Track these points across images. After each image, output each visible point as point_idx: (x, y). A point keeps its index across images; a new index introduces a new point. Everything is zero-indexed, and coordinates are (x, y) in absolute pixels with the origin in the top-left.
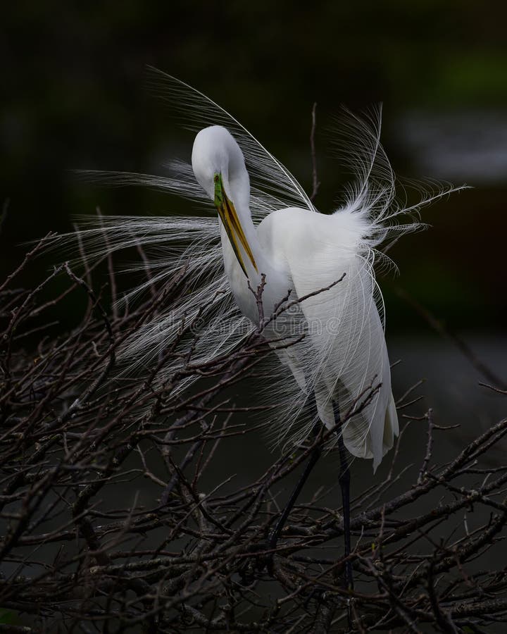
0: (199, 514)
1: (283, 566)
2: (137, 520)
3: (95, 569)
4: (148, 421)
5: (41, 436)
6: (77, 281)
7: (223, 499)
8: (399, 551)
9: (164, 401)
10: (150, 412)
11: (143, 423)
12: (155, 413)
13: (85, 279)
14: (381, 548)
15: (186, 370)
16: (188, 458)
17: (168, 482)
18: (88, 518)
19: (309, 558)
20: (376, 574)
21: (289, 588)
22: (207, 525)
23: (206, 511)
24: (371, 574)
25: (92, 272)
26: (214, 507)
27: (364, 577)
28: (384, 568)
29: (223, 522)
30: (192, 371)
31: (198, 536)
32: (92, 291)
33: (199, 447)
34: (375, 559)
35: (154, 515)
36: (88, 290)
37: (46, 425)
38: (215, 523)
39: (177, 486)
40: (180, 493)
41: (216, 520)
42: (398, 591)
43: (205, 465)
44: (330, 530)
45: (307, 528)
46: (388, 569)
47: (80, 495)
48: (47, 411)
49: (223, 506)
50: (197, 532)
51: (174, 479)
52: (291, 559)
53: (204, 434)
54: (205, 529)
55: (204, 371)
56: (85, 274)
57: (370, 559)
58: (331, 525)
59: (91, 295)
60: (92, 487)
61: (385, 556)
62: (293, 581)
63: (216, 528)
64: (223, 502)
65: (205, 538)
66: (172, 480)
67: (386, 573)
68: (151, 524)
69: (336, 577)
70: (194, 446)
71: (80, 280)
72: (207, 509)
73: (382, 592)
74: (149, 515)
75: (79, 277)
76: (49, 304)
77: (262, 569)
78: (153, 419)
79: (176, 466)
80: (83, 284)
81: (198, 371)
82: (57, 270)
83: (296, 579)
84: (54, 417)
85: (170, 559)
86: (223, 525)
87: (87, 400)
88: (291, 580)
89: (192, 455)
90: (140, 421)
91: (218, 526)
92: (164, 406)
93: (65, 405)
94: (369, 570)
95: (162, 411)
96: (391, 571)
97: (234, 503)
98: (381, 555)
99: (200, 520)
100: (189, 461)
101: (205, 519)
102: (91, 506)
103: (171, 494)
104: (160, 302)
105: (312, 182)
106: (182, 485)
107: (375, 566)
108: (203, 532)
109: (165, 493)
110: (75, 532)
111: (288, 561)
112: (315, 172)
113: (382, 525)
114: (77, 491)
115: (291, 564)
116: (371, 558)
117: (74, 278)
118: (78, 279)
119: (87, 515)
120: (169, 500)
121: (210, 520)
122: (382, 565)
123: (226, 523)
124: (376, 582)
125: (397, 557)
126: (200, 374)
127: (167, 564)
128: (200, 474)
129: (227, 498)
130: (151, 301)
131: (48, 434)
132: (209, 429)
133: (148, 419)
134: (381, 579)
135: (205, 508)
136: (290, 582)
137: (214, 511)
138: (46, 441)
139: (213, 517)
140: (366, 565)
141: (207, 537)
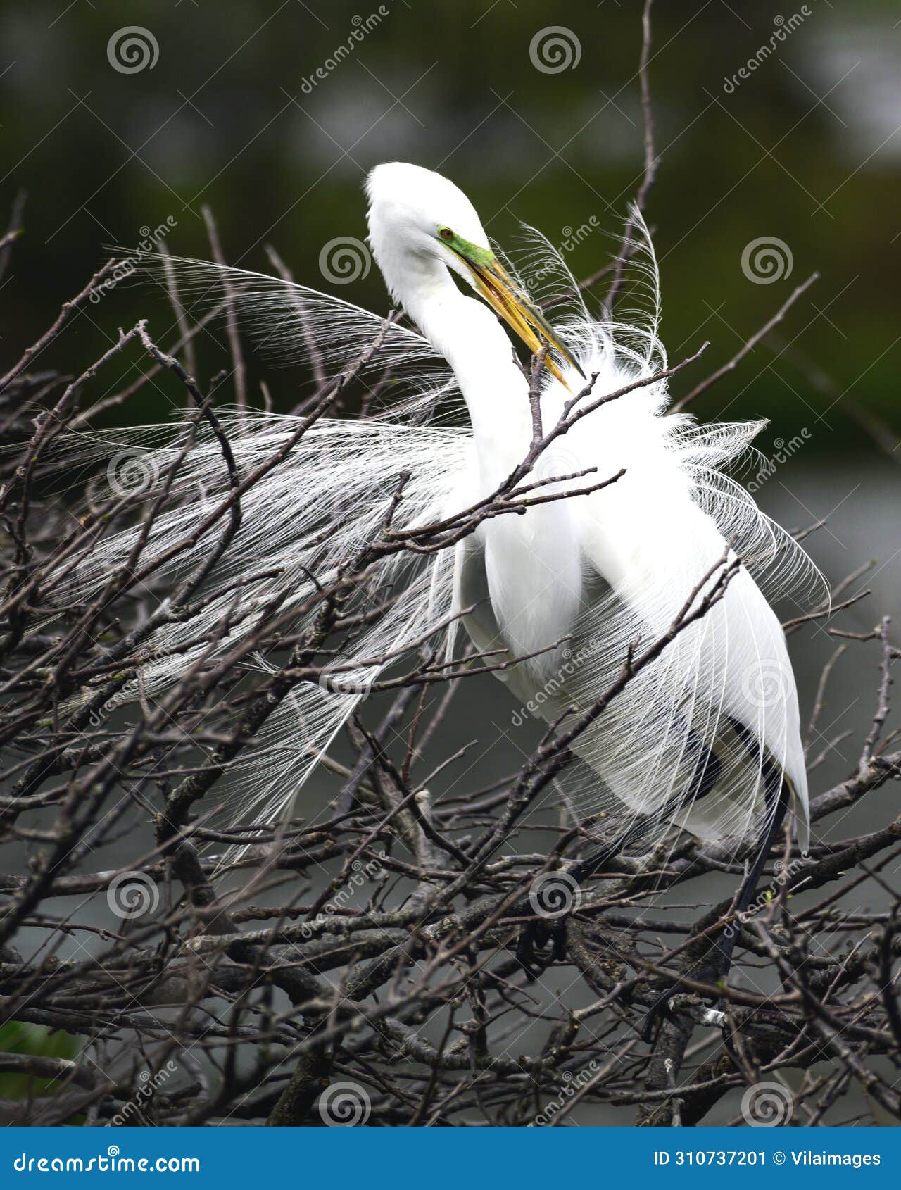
0: (416, 829)
1: (587, 937)
2: (290, 843)
3: (198, 941)
4: (309, 645)
5: (93, 674)
6: (163, 362)
7: (465, 801)
8: (822, 907)
9: (340, 606)
10: (313, 628)
11: (298, 650)
12: (322, 630)
13: (179, 355)
14: (784, 901)
15: (385, 541)
16: (393, 717)
17: (352, 766)
18: (189, 842)
19: (639, 920)
20: (775, 952)
21: (600, 985)
22: (433, 853)
23: (431, 824)
24: (764, 952)
25: (196, 339)
26: (446, 818)
27: (750, 957)
28: (792, 940)
29: (465, 846)
30: (397, 543)
31: (414, 876)
32: (192, 379)
33: (415, 694)
34: (773, 922)
35: (324, 833)
36: (184, 378)
37: (103, 651)
38: (449, 848)
39: (371, 774)
40: (376, 788)
41: (451, 843)
42: (820, 989)
43: (429, 732)
44: (681, 862)
45: (635, 859)
46: (798, 944)
47: (172, 796)
48: (107, 622)
49: (465, 815)
50: (413, 868)
51: (365, 760)
52: (602, 923)
53: (424, 671)
54: (428, 859)
55: (421, 542)
56: (179, 344)
57: (762, 923)
58: (684, 853)
59: (191, 388)
60: (197, 780)
61: (792, 917)
62: (608, 972)
63: (452, 859)
64: (467, 807)
65: (428, 879)
66: (361, 763)
67: (796, 950)
68: (318, 851)
69: (694, 960)
70: (406, 692)
71: (169, 359)
72: (434, 821)
73: (788, 990)
74: (313, 834)
75: (165, 353)
76: (108, 402)
77: (545, 943)
78: (318, 643)
79: (369, 734)
80: (174, 367)
81: (409, 543)
82: (124, 337)
83: (613, 968)
84: (121, 633)
85: (343, 920)
86: (465, 853)
87: (185, 600)
88: (604, 969)
89: (400, 711)
90: (293, 643)
91: (455, 854)
92: (342, 615)
93: (141, 609)
94: (761, 945)
95: (338, 623)
96: (805, 947)
97: (486, 810)
98: (785, 916)
99: (417, 843)
100: (397, 723)
101: (428, 842)
102: (195, 818)
103: (358, 791)
104: (332, 402)
105: (644, 159)
106: (380, 772)
107: (773, 937)
108: (423, 866)
109: (347, 789)
110: (163, 868)
111: (597, 928)
112: (649, 138)
113: (787, 853)
114: (165, 789)
115: (603, 935)
116: (765, 919)
117: (157, 356)
118: (163, 356)
119: (188, 836)
120: (355, 804)
121: (439, 842)
122: (787, 934)
123: (470, 849)
124: (775, 969)
125: (818, 918)
126: (414, 550)
127: (338, 930)
128: (416, 752)
129: (473, 799)
130: (315, 397)
131: (108, 670)
132: (433, 660)
133: (308, 642)
134: (785, 964)
135: (428, 819)
136: (602, 975)
137: (447, 825)
138: (103, 682)
139: (444, 836)
140: (755, 933)
141: (432, 876)
